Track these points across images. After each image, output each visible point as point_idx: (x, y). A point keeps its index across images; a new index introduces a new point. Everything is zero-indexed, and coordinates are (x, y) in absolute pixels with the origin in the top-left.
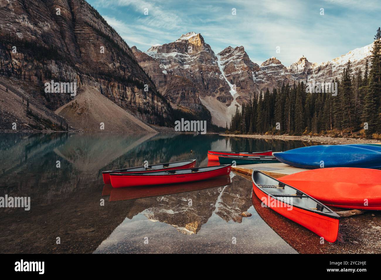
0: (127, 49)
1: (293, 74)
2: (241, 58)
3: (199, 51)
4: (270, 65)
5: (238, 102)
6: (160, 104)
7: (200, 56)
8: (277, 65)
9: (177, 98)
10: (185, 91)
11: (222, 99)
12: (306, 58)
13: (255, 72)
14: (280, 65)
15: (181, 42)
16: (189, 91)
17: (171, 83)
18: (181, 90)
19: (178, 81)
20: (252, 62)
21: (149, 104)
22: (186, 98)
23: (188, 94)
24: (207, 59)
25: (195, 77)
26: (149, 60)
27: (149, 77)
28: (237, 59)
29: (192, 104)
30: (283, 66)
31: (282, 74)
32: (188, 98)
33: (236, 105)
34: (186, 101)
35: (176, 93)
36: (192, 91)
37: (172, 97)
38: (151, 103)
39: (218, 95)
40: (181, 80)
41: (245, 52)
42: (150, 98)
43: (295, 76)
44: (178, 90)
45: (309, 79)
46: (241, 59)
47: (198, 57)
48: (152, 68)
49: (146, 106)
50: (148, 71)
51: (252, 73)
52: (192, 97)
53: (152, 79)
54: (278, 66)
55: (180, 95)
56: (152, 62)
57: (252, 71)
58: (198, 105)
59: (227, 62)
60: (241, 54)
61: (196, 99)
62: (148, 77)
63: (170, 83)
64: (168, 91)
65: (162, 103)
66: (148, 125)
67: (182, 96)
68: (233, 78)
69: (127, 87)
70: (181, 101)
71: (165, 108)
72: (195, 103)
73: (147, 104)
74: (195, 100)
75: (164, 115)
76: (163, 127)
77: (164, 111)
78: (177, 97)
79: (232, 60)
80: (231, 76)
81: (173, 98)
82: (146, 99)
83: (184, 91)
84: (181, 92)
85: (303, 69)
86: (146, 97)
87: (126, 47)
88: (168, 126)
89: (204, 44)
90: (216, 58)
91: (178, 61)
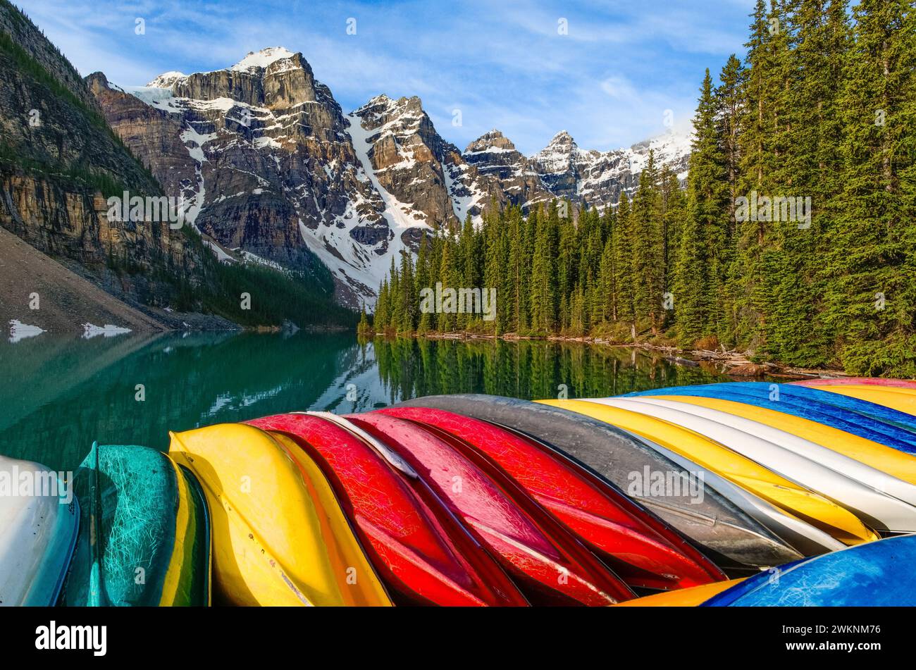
0: (71, 78)
1: (543, 175)
2: (414, 127)
3: (297, 100)
4: (488, 151)
5: (407, 243)
6: (178, 246)
7: (302, 114)
8: (505, 151)
9: (233, 231)
10: (259, 210)
11: (363, 235)
12: (572, 139)
13: (451, 166)
14: (512, 152)
15: (245, 73)
16: (269, 211)
17: (215, 186)
18: (248, 207)
19: (236, 183)
20: (443, 141)
21: (142, 246)
22: (262, 231)
23: (267, 220)
24: (321, 125)
25: (288, 172)
26: (147, 117)
27: (146, 166)
28: (404, 128)
29: (280, 248)
30: (520, 154)
31: (518, 173)
32: (267, 232)
33: (401, 252)
34: (261, 240)
35: (232, 215)
36: (278, 213)
37: (220, 228)
38: (150, 244)
39: (351, 225)
40: (247, 180)
41: (424, 112)
42: (148, 228)
43: (547, 179)
44: (238, 208)
45: (581, 191)
46: (413, 131)
47: (295, 118)
48: (155, 140)
49: (132, 253)
50: (146, 150)
51: (441, 168)
52: (279, 228)
53: (153, 175)
54: (507, 155)
55: (243, 222)
56: (156, 122)
57: (442, 164)
58: (295, 251)
59: (378, 136)
60: (415, 117)
61: (292, 235)
62: (143, 166)
63: (212, 187)
64: (207, 210)
65: (185, 245)
66: (141, 310)
67: (248, 226)
68: (394, 179)
69: (68, 195)
70: (247, 241)
71: (196, 258)
72: (287, 246)
73: (138, 246)
74: (287, 237)
75: (193, 280)
76: (189, 314)
77: (192, 266)
78: (236, 229)
79: (389, 133)
80: (388, 174)
81: (222, 230)
82: (134, 231)
83: (255, 211)
84: (247, 213)
85: (566, 166)
86: (135, 227)
87: (65, 72)
88: (204, 312)
89: (313, 82)
90: (347, 124)
91: (237, 125)
